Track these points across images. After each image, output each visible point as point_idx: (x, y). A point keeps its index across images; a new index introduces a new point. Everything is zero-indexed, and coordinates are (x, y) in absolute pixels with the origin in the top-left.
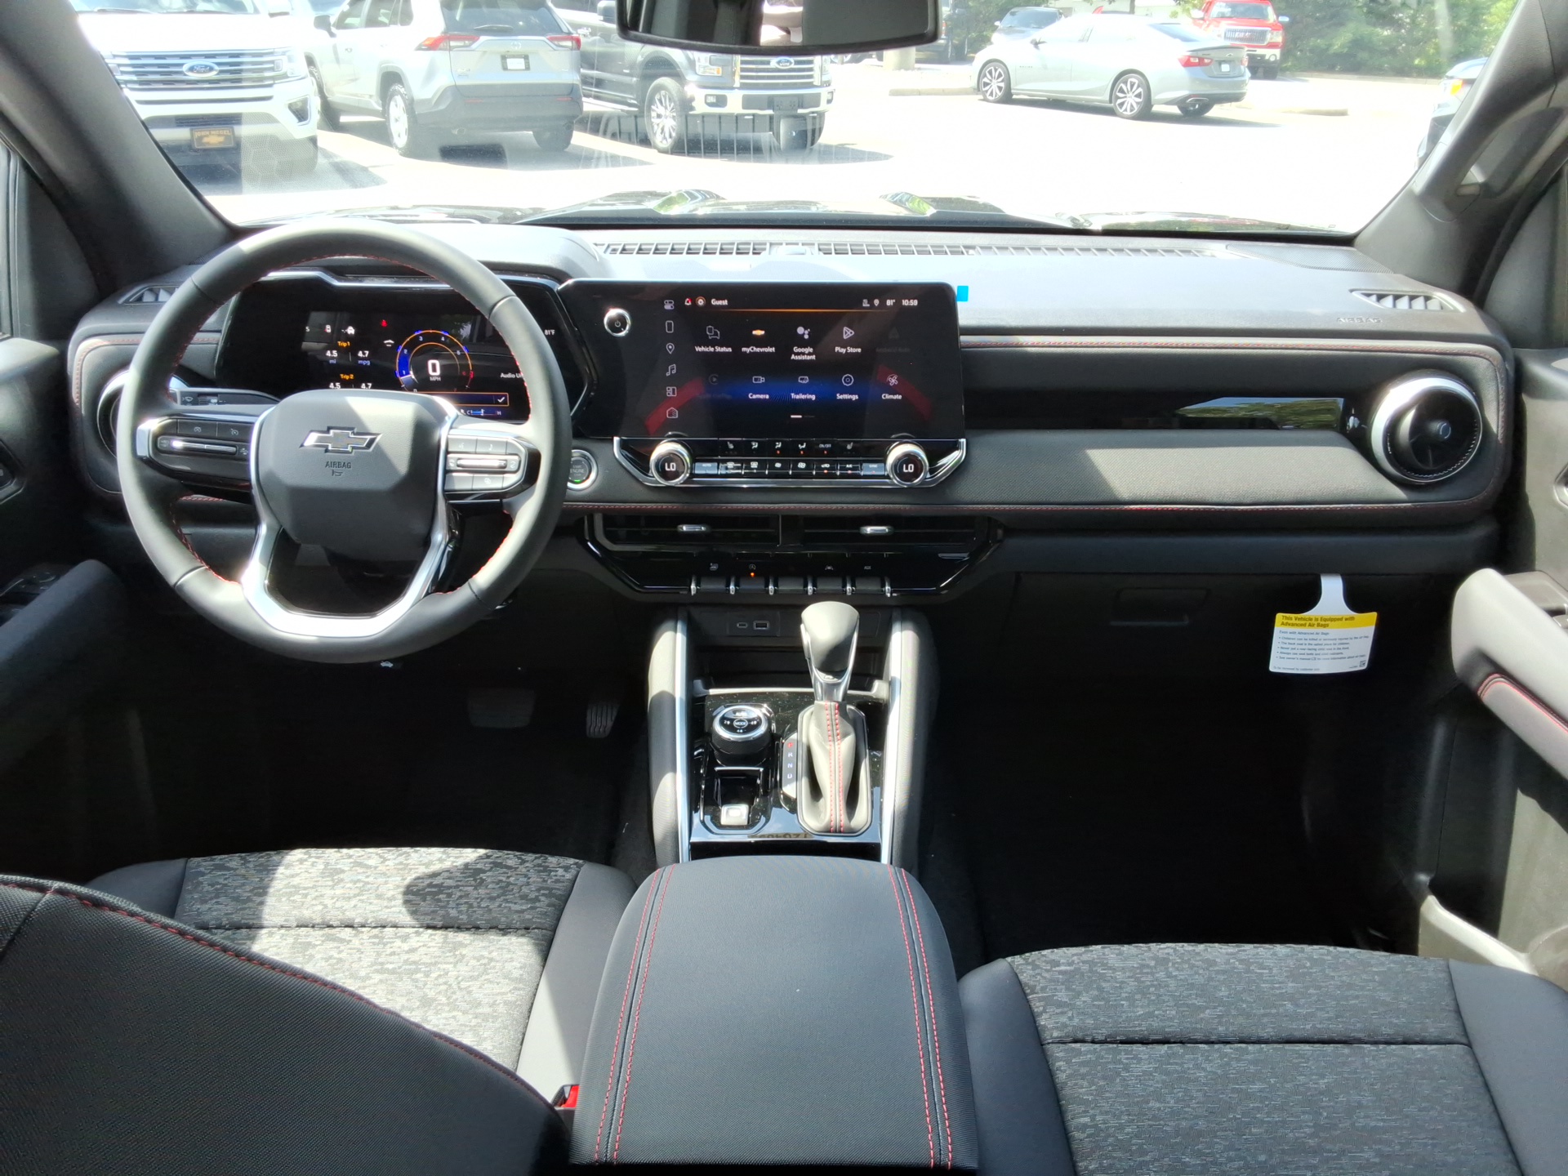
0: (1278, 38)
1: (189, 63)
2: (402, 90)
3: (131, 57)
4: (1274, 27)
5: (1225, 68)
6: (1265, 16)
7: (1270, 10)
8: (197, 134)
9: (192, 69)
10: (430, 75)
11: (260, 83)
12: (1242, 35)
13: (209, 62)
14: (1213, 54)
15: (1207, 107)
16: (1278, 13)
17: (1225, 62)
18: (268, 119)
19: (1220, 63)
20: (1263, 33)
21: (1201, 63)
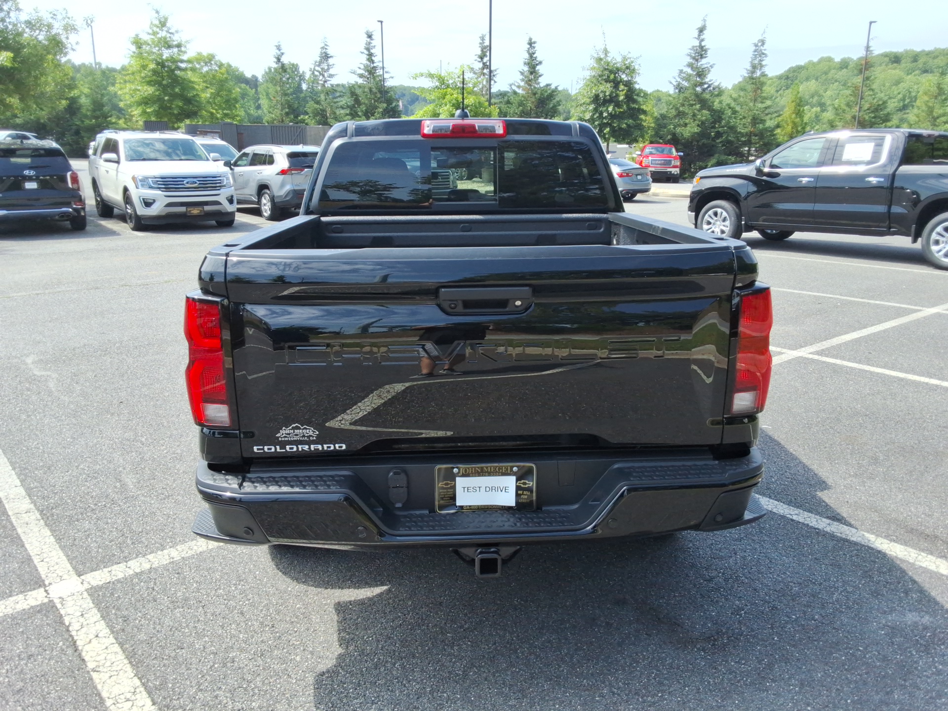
0: (678, 163)
1: (186, 181)
2: (268, 192)
3: (162, 178)
4: (675, 158)
5: (639, 177)
6: (672, 153)
7: (674, 150)
8: (189, 209)
9: (187, 183)
10: (283, 185)
11: (214, 188)
12: (659, 162)
13: (195, 180)
14: (633, 171)
15: (634, 195)
16: (677, 151)
17: (639, 175)
18: (217, 203)
19: (637, 175)
20: (670, 161)
21: (628, 175)
